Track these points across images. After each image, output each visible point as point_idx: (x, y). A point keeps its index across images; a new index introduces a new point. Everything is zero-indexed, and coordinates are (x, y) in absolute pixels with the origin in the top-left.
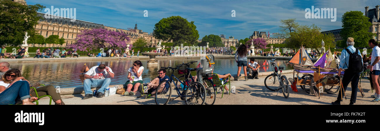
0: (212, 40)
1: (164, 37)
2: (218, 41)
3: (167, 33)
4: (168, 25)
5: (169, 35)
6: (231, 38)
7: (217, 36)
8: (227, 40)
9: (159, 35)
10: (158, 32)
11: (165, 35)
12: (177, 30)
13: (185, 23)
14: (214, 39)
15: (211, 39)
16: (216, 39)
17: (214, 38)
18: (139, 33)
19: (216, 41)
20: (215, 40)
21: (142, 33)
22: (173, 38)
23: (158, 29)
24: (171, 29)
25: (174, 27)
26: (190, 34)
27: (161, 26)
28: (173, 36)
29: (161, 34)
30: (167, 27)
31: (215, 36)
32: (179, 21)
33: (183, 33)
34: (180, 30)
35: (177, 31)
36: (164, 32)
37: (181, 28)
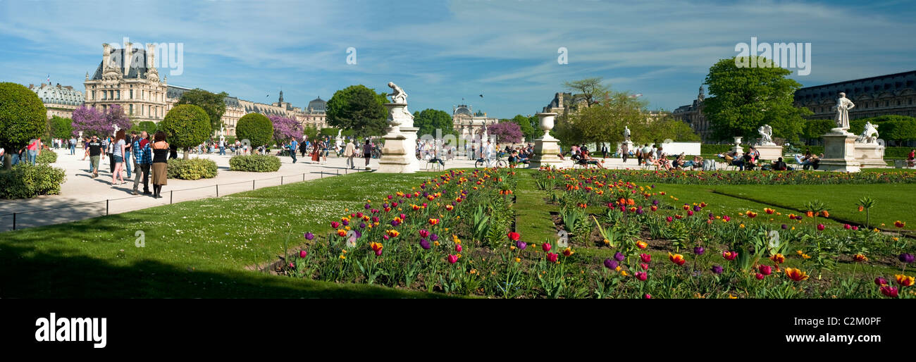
0: (431, 121)
1: (340, 122)
2: (444, 124)
3: (345, 116)
4: (346, 103)
5: (347, 119)
6: (479, 114)
7: (441, 112)
8: (468, 121)
9: (334, 119)
10: (331, 115)
11: (342, 119)
12: (359, 110)
13: (372, 98)
14: (433, 121)
15: (428, 120)
16: (438, 119)
17: (435, 117)
18: (287, 110)
19: (439, 123)
20: (436, 122)
21: (292, 109)
22: (354, 123)
23: (332, 110)
24: (350, 109)
25: (355, 107)
26: (380, 117)
27: (335, 105)
28: (353, 120)
29: (337, 118)
30: (344, 107)
31: (436, 112)
32: (363, 96)
33: (368, 116)
34: (364, 110)
35: (359, 113)
36: (341, 114)
37: (366, 107)
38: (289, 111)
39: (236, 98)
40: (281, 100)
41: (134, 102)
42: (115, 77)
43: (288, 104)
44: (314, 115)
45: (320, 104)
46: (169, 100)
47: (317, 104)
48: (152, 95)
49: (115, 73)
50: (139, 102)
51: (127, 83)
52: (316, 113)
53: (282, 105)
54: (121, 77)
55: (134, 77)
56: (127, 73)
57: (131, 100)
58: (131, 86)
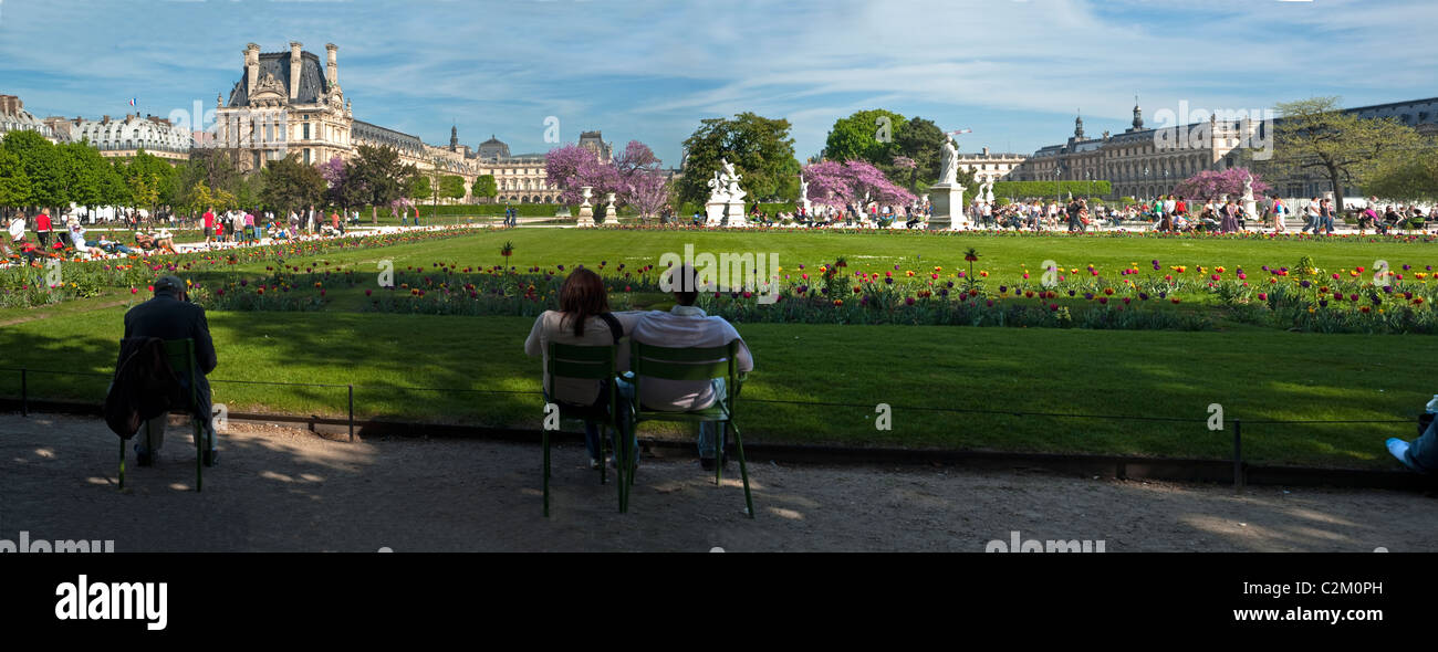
18: (466, 158)
38: (468, 160)
39: (418, 138)
40: (454, 141)
41: (313, 145)
42: (276, 102)
43: (466, 148)
44: (503, 165)
45: (496, 147)
46: (353, 141)
47: (489, 147)
48: (336, 132)
49: (276, 96)
50: (321, 145)
51: (299, 112)
52: (506, 163)
53: (458, 150)
54: (286, 101)
55: (309, 102)
56: (294, 95)
57: (306, 142)
58: (306, 117)
